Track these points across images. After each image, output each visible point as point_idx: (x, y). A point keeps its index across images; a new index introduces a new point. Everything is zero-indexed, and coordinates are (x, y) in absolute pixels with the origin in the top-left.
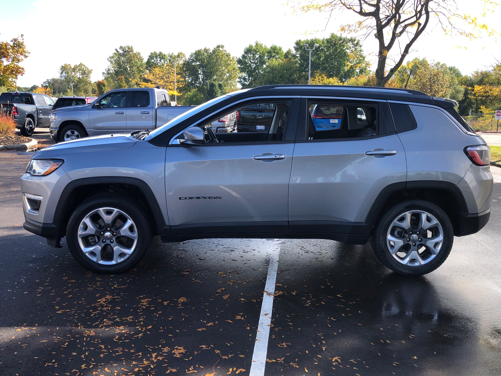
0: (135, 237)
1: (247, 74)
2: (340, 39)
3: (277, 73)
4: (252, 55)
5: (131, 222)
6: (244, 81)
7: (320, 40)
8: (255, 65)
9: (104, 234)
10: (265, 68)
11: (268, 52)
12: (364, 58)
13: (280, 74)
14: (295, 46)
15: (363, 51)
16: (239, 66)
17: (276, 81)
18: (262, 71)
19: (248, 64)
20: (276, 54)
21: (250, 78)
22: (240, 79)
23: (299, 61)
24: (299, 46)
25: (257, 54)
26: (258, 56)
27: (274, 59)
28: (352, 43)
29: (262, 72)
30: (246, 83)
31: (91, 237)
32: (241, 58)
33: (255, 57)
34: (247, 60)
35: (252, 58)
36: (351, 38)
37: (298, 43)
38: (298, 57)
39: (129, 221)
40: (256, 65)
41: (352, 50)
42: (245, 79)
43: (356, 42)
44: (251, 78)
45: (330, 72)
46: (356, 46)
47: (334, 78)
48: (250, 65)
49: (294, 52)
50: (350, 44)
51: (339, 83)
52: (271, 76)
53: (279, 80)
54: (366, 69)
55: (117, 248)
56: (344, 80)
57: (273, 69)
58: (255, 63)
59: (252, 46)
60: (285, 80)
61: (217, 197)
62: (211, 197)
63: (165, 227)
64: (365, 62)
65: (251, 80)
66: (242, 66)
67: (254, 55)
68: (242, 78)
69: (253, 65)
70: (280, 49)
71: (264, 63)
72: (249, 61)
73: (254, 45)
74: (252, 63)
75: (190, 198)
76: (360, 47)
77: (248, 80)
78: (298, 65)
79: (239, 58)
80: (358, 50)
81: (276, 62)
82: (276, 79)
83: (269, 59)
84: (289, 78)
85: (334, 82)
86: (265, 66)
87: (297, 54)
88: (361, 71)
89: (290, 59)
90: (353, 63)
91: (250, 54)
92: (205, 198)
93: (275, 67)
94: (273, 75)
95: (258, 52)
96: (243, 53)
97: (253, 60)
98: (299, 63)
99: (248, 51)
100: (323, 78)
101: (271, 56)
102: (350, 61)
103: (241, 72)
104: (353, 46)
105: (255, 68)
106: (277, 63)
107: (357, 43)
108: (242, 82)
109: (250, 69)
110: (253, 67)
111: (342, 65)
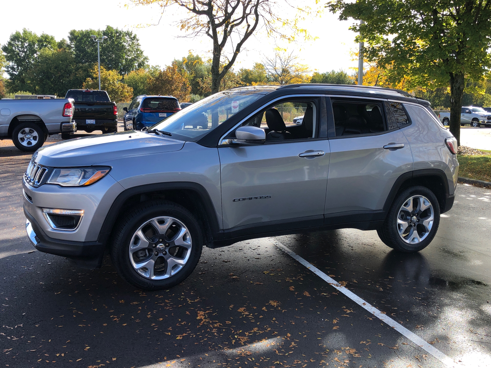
0: (189, 246)
1: (15, 63)
2: (117, 32)
3: (50, 64)
4: (20, 43)
5: (185, 229)
6: (12, 71)
7: (96, 32)
8: (24, 54)
9: (156, 246)
10: (36, 57)
11: (38, 41)
12: (142, 52)
13: (55, 65)
14: (70, 36)
15: (140, 46)
16: (5, 54)
17: (51, 71)
18: (33, 60)
19: (16, 53)
20: (48, 43)
21: (19, 68)
22: (7, 68)
23: (74, 51)
24: (73, 36)
25: (26, 42)
26: (27, 44)
27: (47, 48)
28: (129, 37)
29: (33, 62)
30: (15, 73)
31: (141, 252)
32: (7, 46)
33: (24, 45)
34: (14, 48)
35: (20, 46)
36: (128, 32)
37: (72, 33)
38: (73, 47)
39: (183, 229)
40: (26, 54)
41: (129, 44)
42: (13, 68)
43: (132, 36)
44: (21, 67)
45: (108, 65)
46: (133, 40)
47: (113, 70)
48: (18, 54)
49: (68, 42)
50: (127, 38)
51: (119, 76)
52: (45, 66)
53: (54, 71)
54: (143, 63)
55: (171, 260)
56: (123, 73)
57: (45, 60)
58: (23, 52)
59: (19, 33)
60: (61, 71)
61: (267, 196)
62: (262, 197)
63: (219, 231)
64: (143, 56)
65: (21, 70)
66: (8, 54)
67: (22, 42)
68: (10, 67)
69: (22, 54)
70: (52, 38)
71: (35, 52)
72: (17, 49)
73: (21, 32)
74: (20, 51)
75: (243, 199)
76: (137, 41)
77: (17, 70)
78: (73, 56)
79: (5, 46)
80: (136, 44)
81: (49, 51)
82: (51, 70)
83: (40, 49)
84: (65, 69)
85: (113, 74)
86: (35, 55)
87: (71, 45)
88: (140, 65)
89: (65, 49)
90: (131, 57)
91: (18, 42)
92: (257, 198)
93: (49, 57)
94: (46, 65)
95: (28, 39)
96: (9, 40)
97: (22, 49)
98: (74, 54)
99: (16, 38)
100: (102, 70)
101: (42, 45)
102: (128, 54)
103: (8, 60)
104: (130, 39)
105: (24, 57)
106: (50, 53)
107: (134, 37)
108: (10, 72)
109: (18, 57)
110: (22, 56)
111: (120, 57)
